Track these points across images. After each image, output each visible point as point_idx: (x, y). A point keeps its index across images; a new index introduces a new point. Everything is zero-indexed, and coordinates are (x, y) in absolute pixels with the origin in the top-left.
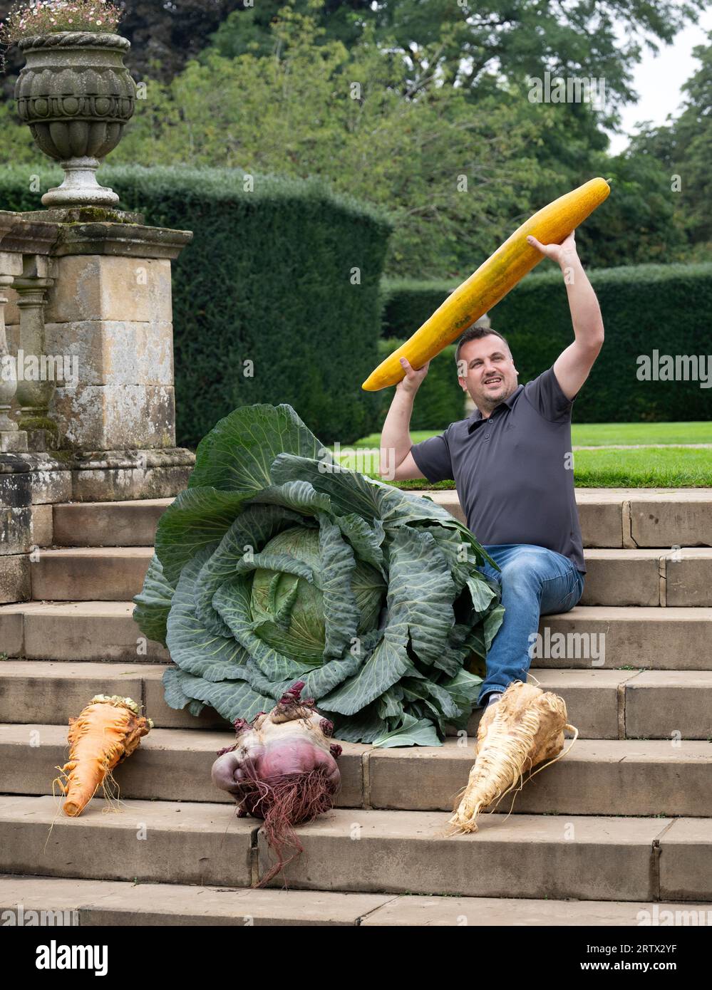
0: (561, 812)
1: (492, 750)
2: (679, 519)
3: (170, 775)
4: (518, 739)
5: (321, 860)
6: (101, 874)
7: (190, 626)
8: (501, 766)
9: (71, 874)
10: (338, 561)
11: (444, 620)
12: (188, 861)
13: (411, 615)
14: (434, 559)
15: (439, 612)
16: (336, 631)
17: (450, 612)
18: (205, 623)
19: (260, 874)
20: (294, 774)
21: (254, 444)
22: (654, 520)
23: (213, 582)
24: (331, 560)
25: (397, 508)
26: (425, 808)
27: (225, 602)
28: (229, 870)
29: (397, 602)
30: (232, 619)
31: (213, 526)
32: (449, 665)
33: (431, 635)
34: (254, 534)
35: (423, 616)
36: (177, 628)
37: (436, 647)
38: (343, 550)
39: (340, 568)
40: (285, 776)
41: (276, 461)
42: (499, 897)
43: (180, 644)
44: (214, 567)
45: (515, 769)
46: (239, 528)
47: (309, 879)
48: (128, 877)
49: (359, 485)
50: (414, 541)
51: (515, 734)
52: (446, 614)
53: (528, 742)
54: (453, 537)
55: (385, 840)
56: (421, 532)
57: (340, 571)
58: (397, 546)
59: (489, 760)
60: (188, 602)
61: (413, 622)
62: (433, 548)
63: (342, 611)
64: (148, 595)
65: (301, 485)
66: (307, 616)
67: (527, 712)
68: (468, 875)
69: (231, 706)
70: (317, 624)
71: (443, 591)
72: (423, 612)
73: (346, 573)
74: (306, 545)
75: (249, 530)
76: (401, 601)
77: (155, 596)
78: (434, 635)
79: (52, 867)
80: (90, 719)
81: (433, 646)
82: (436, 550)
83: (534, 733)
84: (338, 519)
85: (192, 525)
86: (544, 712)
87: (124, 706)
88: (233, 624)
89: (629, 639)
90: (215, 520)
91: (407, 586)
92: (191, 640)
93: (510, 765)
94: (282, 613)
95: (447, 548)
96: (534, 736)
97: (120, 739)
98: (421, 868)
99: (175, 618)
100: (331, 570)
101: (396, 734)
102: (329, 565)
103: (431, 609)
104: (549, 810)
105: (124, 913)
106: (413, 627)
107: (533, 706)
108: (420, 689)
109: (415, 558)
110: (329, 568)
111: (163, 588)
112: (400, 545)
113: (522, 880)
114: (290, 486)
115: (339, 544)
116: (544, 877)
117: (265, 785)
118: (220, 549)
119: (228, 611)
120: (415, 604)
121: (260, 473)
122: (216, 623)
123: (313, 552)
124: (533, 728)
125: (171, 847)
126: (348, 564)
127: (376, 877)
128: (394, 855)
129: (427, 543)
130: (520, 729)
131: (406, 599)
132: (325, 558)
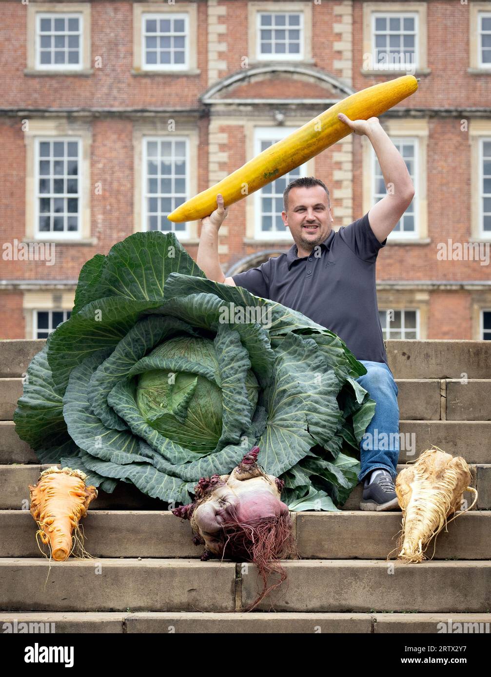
0: (460, 557)
1: (421, 500)
2: (427, 356)
3: (114, 536)
4: (442, 492)
5: (298, 586)
6: (94, 606)
7: (85, 421)
8: (431, 513)
9: (66, 608)
10: (238, 361)
11: (332, 410)
12: (177, 592)
13: (307, 405)
14: (316, 361)
15: (328, 404)
16: (236, 420)
17: (335, 403)
18: (101, 418)
19: (243, 601)
20: (270, 518)
21: (138, 266)
22: (406, 356)
23: (109, 382)
24: (232, 360)
25: (282, 319)
26: (345, 557)
27: (120, 399)
28: (215, 598)
29: (290, 395)
30: (129, 414)
31: (103, 336)
32: (334, 448)
33: (325, 421)
34: (146, 341)
35: (317, 406)
36: (75, 422)
37: (329, 432)
38: (241, 352)
39: (240, 367)
40: (264, 519)
41: (169, 279)
42: (449, 613)
43: (81, 435)
44: (111, 370)
45: (441, 516)
46: (137, 335)
47: (287, 603)
48: (121, 608)
49: (245, 300)
50: (298, 346)
51: (438, 488)
52: (334, 405)
53: (450, 494)
54: (334, 343)
55: (353, 568)
56: (304, 339)
57: (240, 370)
58: (281, 350)
59: (422, 508)
60: (82, 401)
61: (309, 410)
62: (316, 352)
63: (241, 403)
64: (31, 398)
65: (205, 296)
66: (203, 409)
67: (446, 471)
68: (423, 595)
69: (147, 482)
70: (212, 416)
71: (330, 386)
72: (317, 402)
73: (244, 371)
74: (197, 351)
75: (143, 337)
76: (294, 394)
77: (37, 399)
78: (328, 421)
79: (47, 603)
80: (53, 484)
81: (326, 430)
82: (318, 353)
83: (453, 488)
85: (84, 335)
86: (459, 471)
87: (77, 476)
88: (131, 418)
89: (446, 439)
90: (106, 330)
91: (299, 382)
92: (89, 432)
93: (437, 512)
94: (182, 406)
95: (326, 352)
96: (453, 490)
97: (82, 501)
98: (384, 591)
99: (71, 414)
100: (232, 368)
101: (303, 502)
102: (229, 364)
103: (322, 401)
104: (450, 556)
105: (168, 620)
106: (309, 414)
107: (451, 467)
108: (314, 466)
109: (299, 360)
110: (230, 366)
111: (45, 392)
112: (284, 350)
113: (468, 598)
114: (194, 297)
115: (238, 346)
116: (486, 594)
117: (249, 527)
118: (116, 354)
119: (124, 407)
120: (309, 396)
121: (140, 292)
122: (110, 418)
123: (206, 356)
124: (453, 484)
125: (162, 581)
126: (246, 363)
127: (345, 600)
128: (361, 580)
129: (311, 348)
130: (441, 483)
131: (301, 393)
132: (226, 359)
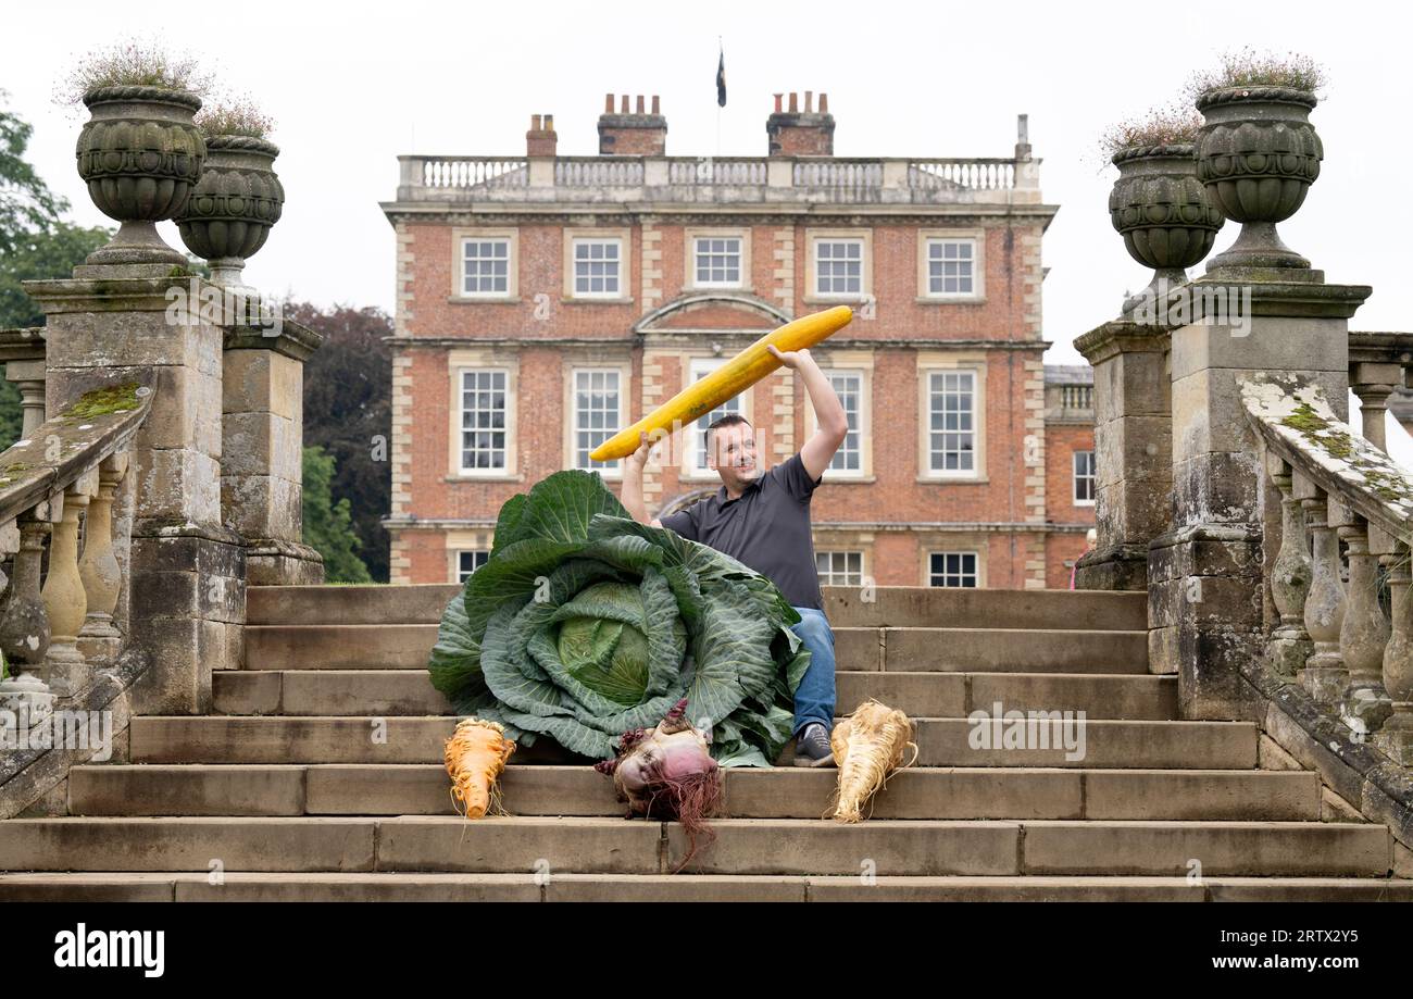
1: (858, 756)
4: (881, 747)
5: (728, 847)
6: (511, 868)
7: (503, 670)
8: (869, 770)
9: (481, 869)
10: (665, 607)
11: (765, 660)
12: (600, 853)
13: (738, 654)
14: (748, 608)
15: (760, 653)
17: (768, 653)
18: (520, 667)
19: (670, 862)
20: (698, 774)
21: (561, 507)
22: (844, 603)
23: (529, 630)
24: (659, 606)
26: (777, 816)
27: (540, 648)
28: (639, 860)
29: (720, 644)
30: (550, 663)
31: (522, 580)
32: (766, 700)
33: (756, 671)
34: (568, 586)
35: (749, 656)
37: (761, 683)
38: (669, 598)
39: (667, 614)
40: (691, 775)
41: (593, 520)
43: (499, 686)
44: (531, 617)
45: (879, 773)
47: (716, 864)
50: (729, 592)
51: (876, 743)
52: (766, 655)
53: (888, 750)
54: (767, 589)
56: (735, 584)
57: (667, 617)
58: (711, 597)
60: (500, 649)
61: (740, 660)
62: (747, 598)
63: (668, 652)
64: (447, 645)
65: (631, 539)
66: (628, 659)
67: (885, 725)
68: (860, 858)
71: (763, 634)
72: (748, 652)
73: (671, 618)
74: (622, 596)
75: (566, 582)
76: (725, 643)
77: (453, 646)
79: (462, 864)
82: (750, 600)
83: (892, 743)
84: (665, 569)
85: (503, 579)
86: (898, 725)
87: (494, 729)
88: (552, 667)
90: (525, 574)
91: (730, 630)
92: (507, 683)
93: (875, 769)
94: (606, 655)
95: (759, 598)
97: (499, 756)
98: (818, 852)
99: (489, 663)
100: (659, 615)
101: (734, 757)
102: (656, 610)
103: (754, 650)
107: (889, 721)
108: (745, 720)
109: (730, 607)
110: (656, 613)
112: (714, 596)
114: (619, 540)
115: (665, 592)
116: (927, 857)
117: (676, 784)
119: (545, 656)
120: (740, 645)
121: (563, 534)
122: (530, 667)
124: (891, 739)
125: (583, 841)
126: (673, 610)
127: (777, 862)
128: (794, 841)
129: (742, 594)
130: (879, 738)
131: (732, 642)
132: (653, 605)
